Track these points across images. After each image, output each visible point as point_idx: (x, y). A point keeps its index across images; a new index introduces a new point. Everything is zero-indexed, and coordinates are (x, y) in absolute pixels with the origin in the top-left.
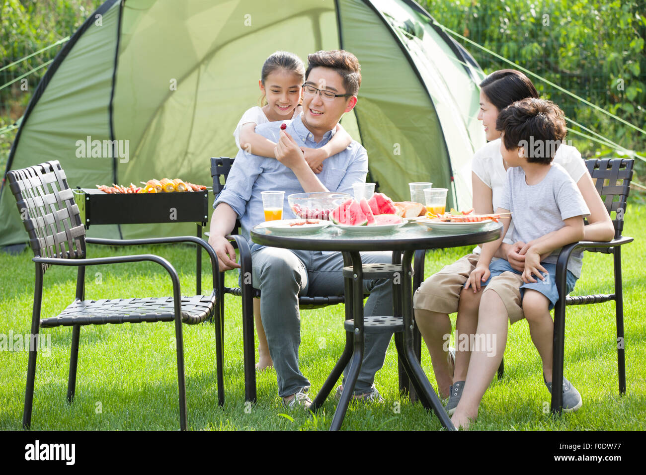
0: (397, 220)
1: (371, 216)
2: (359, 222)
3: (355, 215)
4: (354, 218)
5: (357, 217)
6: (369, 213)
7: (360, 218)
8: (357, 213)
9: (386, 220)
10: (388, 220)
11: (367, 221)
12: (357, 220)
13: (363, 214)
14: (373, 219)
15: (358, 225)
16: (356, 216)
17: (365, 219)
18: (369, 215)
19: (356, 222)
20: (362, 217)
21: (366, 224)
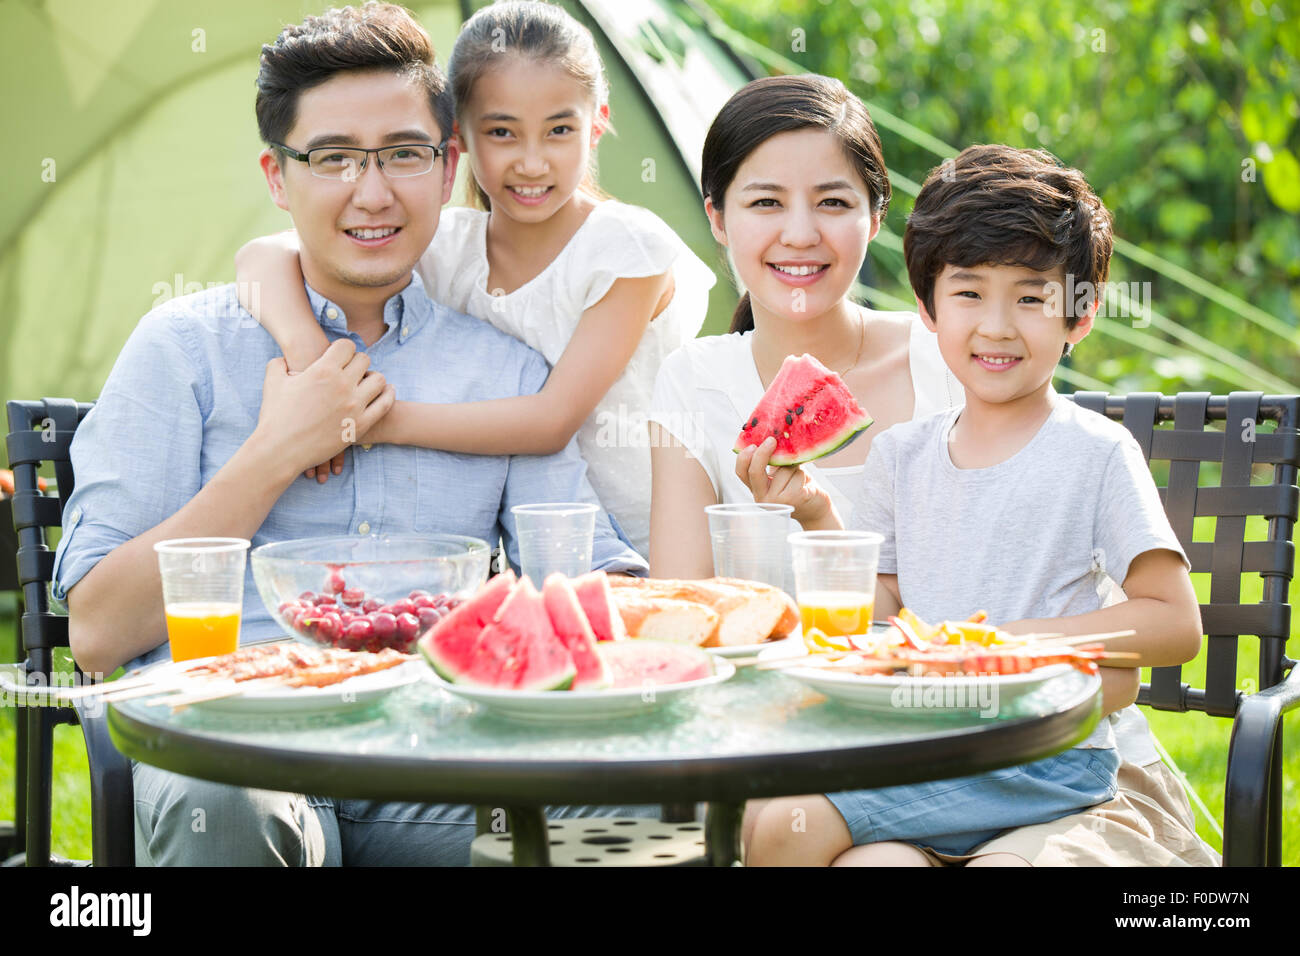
0: (692, 666)
1: (588, 652)
2: (540, 675)
3: (522, 644)
4: (520, 657)
5: (531, 655)
6: (581, 638)
7: (544, 659)
8: (531, 637)
9: (646, 666)
10: (658, 665)
11: (570, 670)
12: (532, 664)
13: (557, 640)
14: (596, 665)
15: (536, 690)
16: (526, 651)
17: (563, 663)
18: (581, 648)
19: (527, 673)
20: (552, 653)
21: (568, 686)
